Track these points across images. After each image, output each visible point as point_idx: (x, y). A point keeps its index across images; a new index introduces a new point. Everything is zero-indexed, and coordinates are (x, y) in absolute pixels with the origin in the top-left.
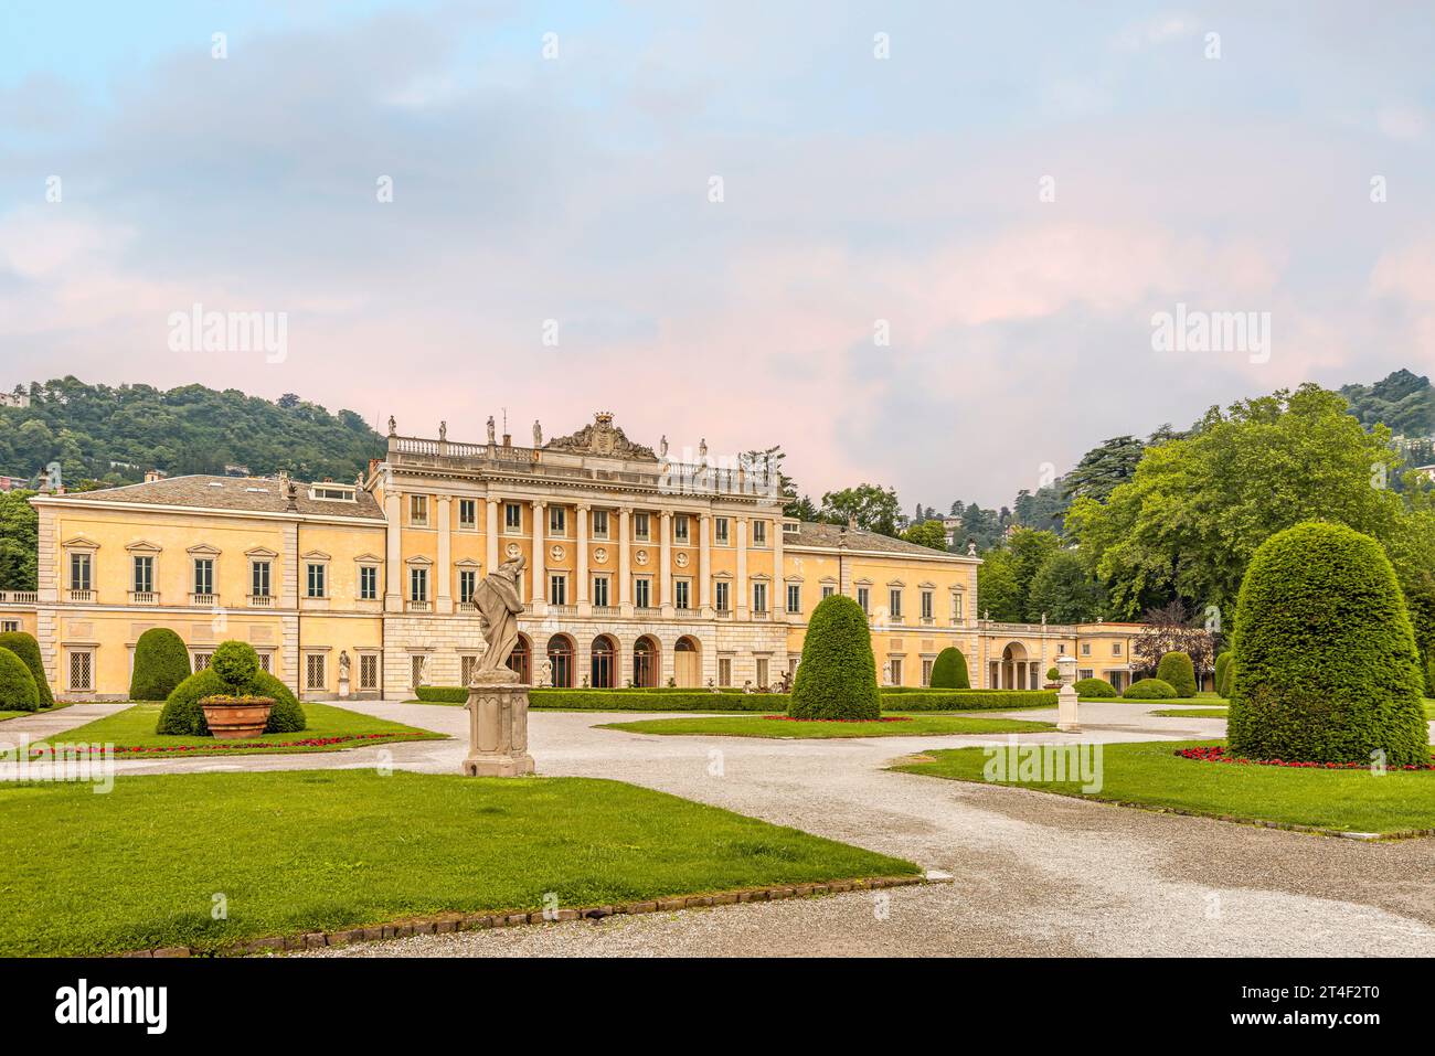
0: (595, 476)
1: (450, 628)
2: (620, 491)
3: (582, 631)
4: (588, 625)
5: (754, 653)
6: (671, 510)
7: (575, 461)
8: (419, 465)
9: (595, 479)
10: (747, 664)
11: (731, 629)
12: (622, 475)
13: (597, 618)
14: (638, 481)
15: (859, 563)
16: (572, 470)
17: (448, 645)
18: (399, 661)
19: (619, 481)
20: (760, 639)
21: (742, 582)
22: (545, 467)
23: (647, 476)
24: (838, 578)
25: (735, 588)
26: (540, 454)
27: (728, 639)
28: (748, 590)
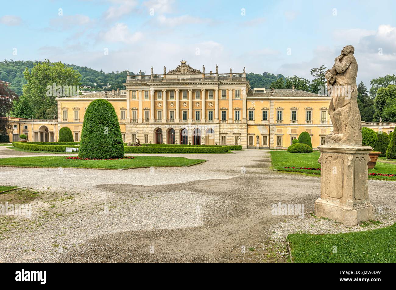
0: (181, 80)
1: (141, 127)
2: (188, 84)
3: (176, 127)
4: (178, 126)
5: (234, 134)
6: (204, 89)
7: (175, 77)
8: (134, 82)
9: (181, 81)
10: (232, 137)
11: (226, 126)
12: (189, 79)
13: (180, 123)
14: (194, 81)
15: (278, 102)
16: (174, 79)
17: (141, 131)
18: (129, 136)
19: (188, 81)
20: (236, 129)
21: (230, 111)
22: (166, 80)
23: (197, 79)
24: (269, 108)
25: (228, 113)
26: (165, 76)
27: (224, 129)
28: (233, 113)
